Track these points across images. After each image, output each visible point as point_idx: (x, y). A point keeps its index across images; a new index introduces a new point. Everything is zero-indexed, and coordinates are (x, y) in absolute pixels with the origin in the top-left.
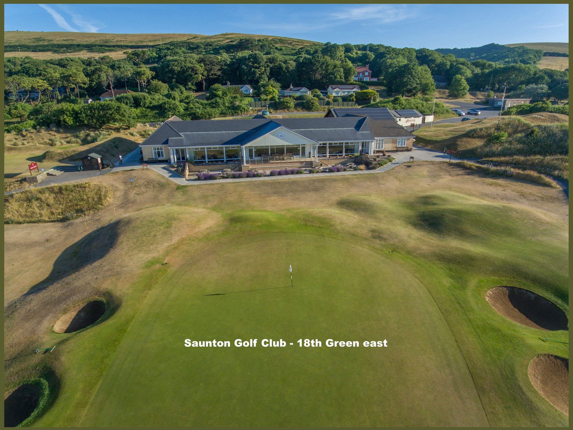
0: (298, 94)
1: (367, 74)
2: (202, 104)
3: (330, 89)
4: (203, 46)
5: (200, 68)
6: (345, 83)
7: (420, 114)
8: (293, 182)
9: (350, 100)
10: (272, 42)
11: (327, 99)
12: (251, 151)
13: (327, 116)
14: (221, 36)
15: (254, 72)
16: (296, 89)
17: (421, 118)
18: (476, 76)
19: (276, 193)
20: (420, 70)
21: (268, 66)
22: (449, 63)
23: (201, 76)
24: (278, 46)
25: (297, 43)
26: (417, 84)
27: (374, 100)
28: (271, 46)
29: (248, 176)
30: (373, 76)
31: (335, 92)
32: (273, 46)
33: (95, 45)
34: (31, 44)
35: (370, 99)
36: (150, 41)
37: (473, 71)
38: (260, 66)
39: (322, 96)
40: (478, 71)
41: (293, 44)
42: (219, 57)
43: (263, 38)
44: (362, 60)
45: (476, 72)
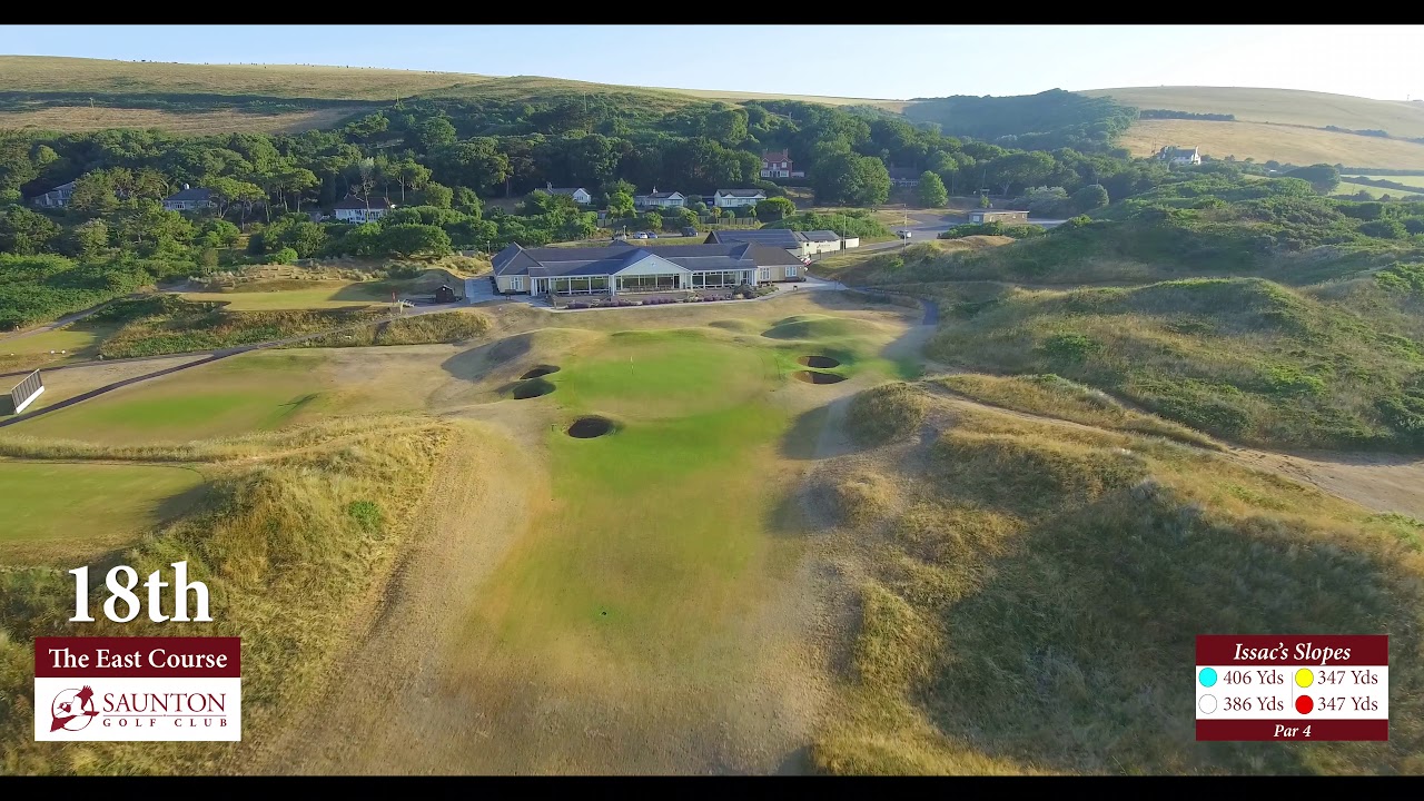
0: (666, 204)
1: (784, 165)
2: (523, 223)
3: (717, 196)
4: (481, 108)
5: (503, 161)
6: (745, 185)
7: (836, 236)
8: (668, 309)
9: (748, 216)
10: (614, 101)
11: (712, 214)
12: (618, 281)
13: (707, 241)
14: (512, 86)
15: (593, 168)
16: (663, 195)
17: (839, 242)
18: (964, 170)
19: (650, 318)
20: (864, 165)
21: (615, 156)
22: (926, 146)
23: (504, 174)
24: (625, 108)
25: (662, 102)
26: (860, 186)
27: (788, 212)
28: (613, 107)
29: (620, 305)
30: (795, 168)
31: (725, 200)
32: (616, 108)
33: (254, 98)
34: (109, 91)
35: (780, 212)
36: (367, 91)
37: (960, 161)
38: (601, 158)
39: (705, 209)
40: (970, 161)
41: (654, 103)
42: (532, 142)
43: (597, 91)
44: (781, 138)
45: (966, 162)
